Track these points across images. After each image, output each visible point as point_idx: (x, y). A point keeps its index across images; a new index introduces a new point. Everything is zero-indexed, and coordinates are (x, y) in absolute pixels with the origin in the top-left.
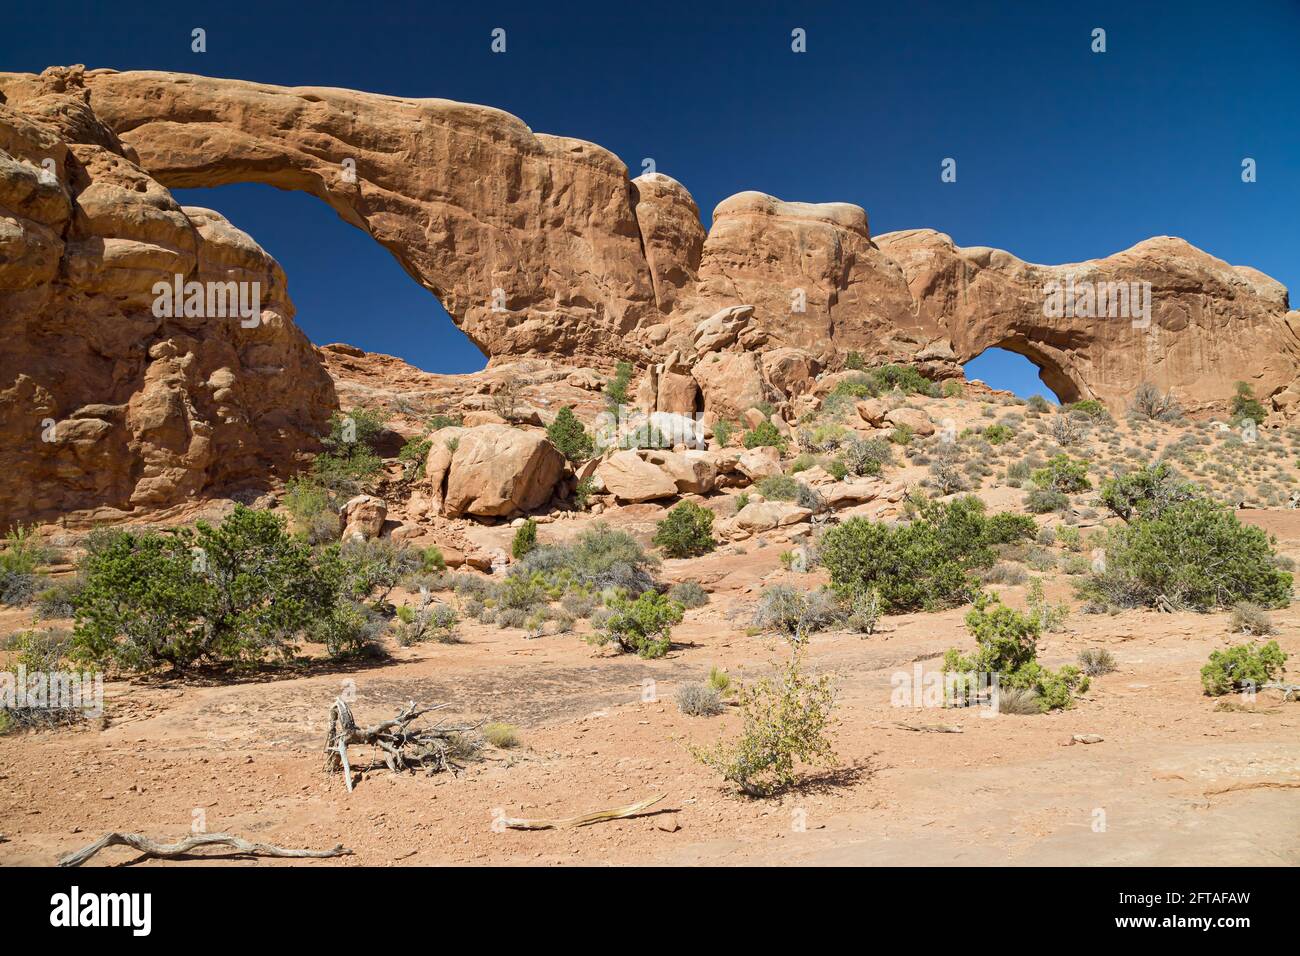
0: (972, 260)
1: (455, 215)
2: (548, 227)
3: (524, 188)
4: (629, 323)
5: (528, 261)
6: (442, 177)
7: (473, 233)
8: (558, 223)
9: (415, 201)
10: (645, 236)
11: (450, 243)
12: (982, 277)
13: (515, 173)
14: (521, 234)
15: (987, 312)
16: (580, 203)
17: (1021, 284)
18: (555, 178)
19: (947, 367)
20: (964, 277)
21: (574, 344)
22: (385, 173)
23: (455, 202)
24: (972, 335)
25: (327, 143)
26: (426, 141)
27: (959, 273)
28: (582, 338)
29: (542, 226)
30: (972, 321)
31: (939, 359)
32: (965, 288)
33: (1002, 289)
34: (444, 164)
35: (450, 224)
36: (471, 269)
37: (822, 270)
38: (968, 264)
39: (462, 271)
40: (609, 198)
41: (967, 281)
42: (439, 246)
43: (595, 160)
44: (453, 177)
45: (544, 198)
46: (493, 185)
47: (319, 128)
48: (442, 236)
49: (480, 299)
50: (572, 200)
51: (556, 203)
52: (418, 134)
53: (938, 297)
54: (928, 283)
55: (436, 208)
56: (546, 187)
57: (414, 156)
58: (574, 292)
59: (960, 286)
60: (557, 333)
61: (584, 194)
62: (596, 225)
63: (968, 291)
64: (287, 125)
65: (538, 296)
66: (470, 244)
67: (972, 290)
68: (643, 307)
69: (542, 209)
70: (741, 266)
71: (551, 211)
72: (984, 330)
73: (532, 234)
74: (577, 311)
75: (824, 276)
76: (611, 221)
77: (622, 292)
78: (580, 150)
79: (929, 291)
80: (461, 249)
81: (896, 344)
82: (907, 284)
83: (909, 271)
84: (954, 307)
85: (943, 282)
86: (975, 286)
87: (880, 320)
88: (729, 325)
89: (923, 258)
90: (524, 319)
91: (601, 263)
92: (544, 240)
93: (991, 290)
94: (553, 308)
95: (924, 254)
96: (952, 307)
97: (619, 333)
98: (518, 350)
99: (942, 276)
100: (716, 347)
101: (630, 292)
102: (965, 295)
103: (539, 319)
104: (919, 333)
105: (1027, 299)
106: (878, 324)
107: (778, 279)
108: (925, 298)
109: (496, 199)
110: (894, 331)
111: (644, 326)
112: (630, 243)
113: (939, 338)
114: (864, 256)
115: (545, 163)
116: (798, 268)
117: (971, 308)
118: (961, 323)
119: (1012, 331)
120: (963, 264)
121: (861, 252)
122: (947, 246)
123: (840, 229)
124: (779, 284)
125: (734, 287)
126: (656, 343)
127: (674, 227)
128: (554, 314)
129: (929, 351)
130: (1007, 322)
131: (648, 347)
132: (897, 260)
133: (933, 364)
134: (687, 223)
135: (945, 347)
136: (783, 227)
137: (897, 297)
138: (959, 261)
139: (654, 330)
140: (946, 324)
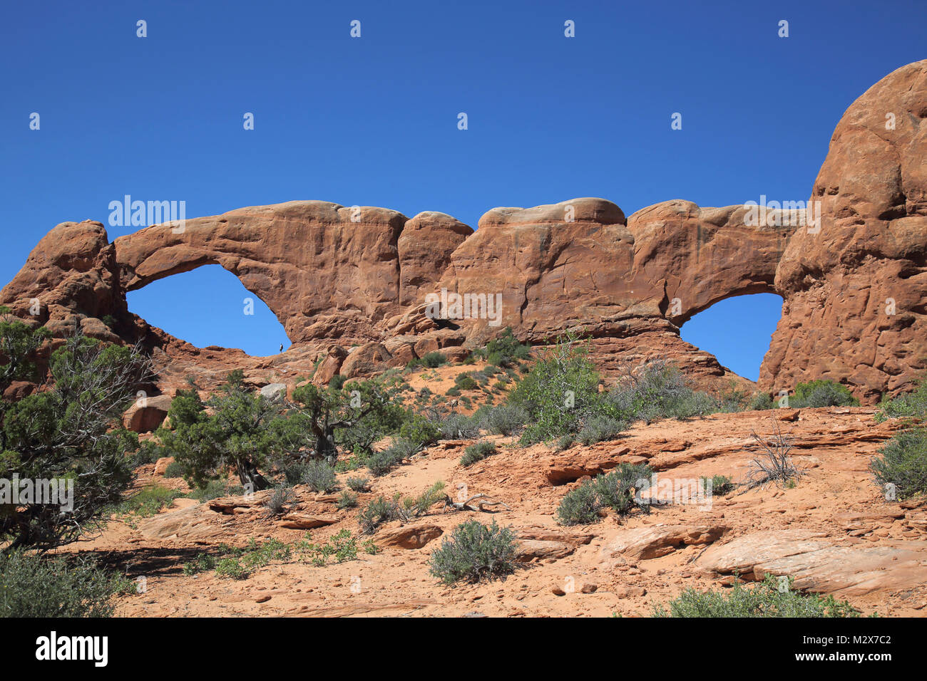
0: (707, 222)
1: (285, 269)
2: (339, 265)
3: (326, 245)
4: (375, 319)
5: (323, 287)
6: (280, 249)
7: (294, 277)
8: (345, 261)
9: (266, 265)
10: (400, 258)
12: (721, 235)
13: (321, 237)
14: (321, 272)
15: (717, 266)
16: (357, 247)
17: (767, 235)
18: (343, 236)
20: (699, 239)
21: (342, 332)
22: (252, 253)
23: (287, 261)
24: (697, 290)
25: (225, 245)
26: (273, 232)
27: (692, 236)
28: (347, 328)
29: (336, 264)
30: (697, 278)
31: (639, 317)
32: (698, 249)
33: (741, 243)
34: (281, 242)
35: (283, 274)
36: (293, 296)
37: (527, 262)
38: (703, 227)
39: (288, 298)
40: (375, 240)
41: (702, 241)
42: (276, 287)
43: (367, 220)
44: (286, 248)
45: (337, 248)
46: (308, 248)
47: (223, 237)
48: (276, 282)
49: (293, 313)
50: (352, 247)
51: (345, 249)
52: (269, 228)
53: (660, 262)
54: (650, 252)
55: (276, 267)
56: (338, 241)
57: (266, 241)
58: (348, 302)
59: (693, 247)
60: (329, 329)
61: (358, 242)
62: (365, 259)
63: (701, 251)
64: (209, 239)
65: (328, 307)
66: (293, 283)
67: (705, 249)
68: (389, 305)
69: (336, 256)
70: (466, 268)
71: (341, 256)
72: (710, 284)
73: (328, 271)
74: (350, 312)
75: (528, 265)
76: (374, 255)
77: (376, 299)
79: (652, 255)
80: (288, 288)
81: (591, 309)
82: (632, 255)
83: (638, 243)
84: (682, 267)
85: (670, 247)
86: (710, 245)
87: (582, 291)
88: (411, 318)
89: (653, 229)
90: (315, 321)
91: (366, 283)
92: (335, 274)
93: (727, 247)
94: (335, 313)
95: (655, 225)
96: (679, 268)
97: (371, 323)
98: (306, 339)
99: (668, 243)
100: (402, 332)
101: (380, 298)
102: (698, 255)
103: (323, 320)
104: (627, 296)
105: (772, 248)
106: (578, 295)
107: (494, 273)
108: (644, 264)
109: (308, 255)
110: (595, 299)
111: (388, 318)
112: (388, 266)
113: (648, 299)
114: (584, 240)
115: (340, 227)
116: (511, 262)
117: (701, 267)
118: (686, 281)
119: (747, 282)
120: (699, 227)
121: (582, 237)
122: (682, 214)
123: (560, 224)
124: (493, 276)
125: (457, 284)
126: (390, 328)
127: (424, 249)
128: (332, 316)
129: (629, 311)
130: (738, 275)
131: (386, 330)
132: (635, 234)
133: (628, 322)
134: (441, 242)
135: (652, 307)
136: (507, 233)
137: (612, 269)
138: (692, 226)
139: (392, 320)
140: (666, 284)
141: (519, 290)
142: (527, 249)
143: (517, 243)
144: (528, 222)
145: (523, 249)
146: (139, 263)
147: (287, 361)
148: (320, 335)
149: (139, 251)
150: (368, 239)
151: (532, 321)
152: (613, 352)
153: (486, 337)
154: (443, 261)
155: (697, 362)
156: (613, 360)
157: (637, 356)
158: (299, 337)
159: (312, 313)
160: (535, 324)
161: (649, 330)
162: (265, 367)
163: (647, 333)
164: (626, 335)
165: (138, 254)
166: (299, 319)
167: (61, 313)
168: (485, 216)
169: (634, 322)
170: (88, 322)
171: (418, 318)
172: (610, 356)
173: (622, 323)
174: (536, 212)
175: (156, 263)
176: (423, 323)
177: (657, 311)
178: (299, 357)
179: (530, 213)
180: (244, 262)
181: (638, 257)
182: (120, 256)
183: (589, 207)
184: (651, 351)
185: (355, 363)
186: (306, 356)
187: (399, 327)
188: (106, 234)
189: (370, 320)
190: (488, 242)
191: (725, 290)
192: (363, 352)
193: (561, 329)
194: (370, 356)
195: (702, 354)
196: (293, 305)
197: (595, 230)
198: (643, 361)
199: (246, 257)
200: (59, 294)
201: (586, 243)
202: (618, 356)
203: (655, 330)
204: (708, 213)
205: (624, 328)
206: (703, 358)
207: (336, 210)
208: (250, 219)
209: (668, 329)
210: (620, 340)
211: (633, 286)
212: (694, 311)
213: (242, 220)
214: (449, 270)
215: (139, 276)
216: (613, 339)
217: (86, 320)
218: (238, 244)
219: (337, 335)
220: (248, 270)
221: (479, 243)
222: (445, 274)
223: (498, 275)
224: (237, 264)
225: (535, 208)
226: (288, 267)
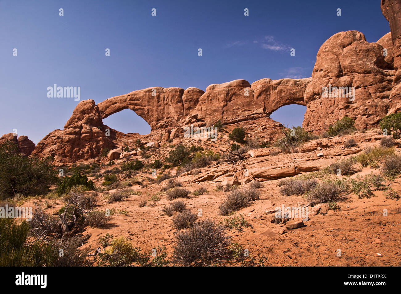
0: (275, 84)
1: (149, 108)
2: (165, 105)
3: (160, 100)
4: (178, 120)
5: (161, 113)
6: (147, 102)
7: (152, 110)
8: (167, 104)
9: (143, 107)
10: (183, 102)
11: (148, 113)
12: (279, 88)
13: (159, 98)
14: (160, 108)
15: (279, 97)
16: (170, 100)
17: (293, 87)
18: (166, 97)
19: (259, 115)
20: (273, 89)
21: (168, 126)
22: (138, 104)
23: (149, 105)
24: (273, 104)
25: (130, 102)
26: (144, 97)
27: (271, 89)
28: (169, 124)
29: (164, 105)
30: (273, 101)
31: (257, 114)
32: (273, 92)
33: (285, 90)
34: (147, 100)
35: (148, 110)
36: (152, 116)
37: (223, 100)
38: (274, 86)
39: (150, 117)
40: (175, 97)
42: (146, 114)
43: (173, 91)
44: (149, 102)
45: (164, 100)
46: (155, 101)
47: (129, 100)
48: (147, 112)
49: (152, 121)
50: (168, 100)
51: (166, 101)
52: (143, 96)
53: (262, 97)
55: (146, 108)
56: (164, 98)
57: (143, 100)
58: (169, 116)
59: (271, 92)
60: (164, 125)
61: (170, 98)
62: (173, 103)
63: (274, 93)
64: (125, 101)
65: (163, 118)
66: (151, 112)
67: (275, 92)
68: (181, 116)
69: (164, 103)
70: (204, 103)
71: (165, 103)
72: (277, 102)
73: (162, 107)
74: (170, 119)
75: (223, 101)
76: (176, 101)
77: (177, 115)
78: (170, 90)
79: (260, 95)
80: (150, 113)
81: (243, 112)
82: (253, 95)
83: (255, 92)
84: (269, 98)
85: (264, 92)
86: (276, 91)
87: (240, 107)
88: (189, 119)
89: (259, 87)
90: (159, 123)
91: (174, 110)
92: (164, 108)
93: (281, 91)
94: (165, 120)
95: (259, 86)
96: (268, 98)
97: (176, 122)
98: (157, 129)
99: (264, 91)
100: (187, 124)
101: (178, 114)
102: (273, 94)
103: (161, 123)
104: (253, 108)
105: (294, 91)
106: (239, 108)
107: (213, 104)
108: (257, 98)
109: (156, 103)
110: (244, 109)
111: (181, 120)
112: (180, 105)
113: (260, 108)
114: (239, 92)
115: (164, 94)
116: (217, 100)
117: (274, 97)
118: (270, 102)
119: (288, 101)
120: (273, 86)
121: (238, 91)
122: (267, 82)
123: (231, 88)
124: (212, 105)
125: (202, 108)
126: (182, 123)
127: (190, 98)
128: (164, 121)
129: (254, 112)
130: (285, 99)
131: (181, 124)
132: (254, 89)
133: (254, 115)
134: (195, 96)
135: (261, 110)
136: (215, 92)
137: (248, 100)
138: (271, 85)
139: (183, 121)
140: (264, 103)
141: (221, 109)
142: (222, 96)
143: (219, 94)
144: (222, 88)
145: (221, 96)
146: (105, 110)
147: (152, 135)
148: (161, 127)
149: (105, 107)
150: (173, 97)
151: (226, 117)
152: (251, 125)
153: (212, 123)
154: (196, 102)
155: (277, 125)
156: (251, 127)
157: (258, 125)
158: (155, 128)
159: (158, 120)
160: (227, 118)
161: (261, 117)
162: (146, 138)
163: (260, 118)
164: (254, 119)
165: (104, 108)
166: (154, 123)
167: (86, 127)
168: (208, 87)
169: (256, 115)
170: (94, 129)
171: (191, 119)
172: (250, 126)
173: (253, 116)
174: (224, 85)
175: (110, 110)
176: (193, 120)
177: (263, 111)
178: (156, 134)
179: (222, 85)
180: (136, 107)
181: (255, 96)
182: (100, 109)
183: (239, 82)
184: (262, 123)
185: (174, 134)
186: (158, 134)
187: (185, 122)
188: (95, 103)
189: (176, 121)
190: (210, 95)
191: (282, 104)
192: (177, 131)
193: (235, 119)
194: (178, 132)
195: (277, 123)
196: (152, 118)
197: (242, 89)
198: (260, 126)
199: (137, 105)
200: (84, 121)
201: (240, 93)
202: (253, 125)
203: (263, 117)
204: (275, 82)
205: (253, 117)
206: (278, 124)
207: (163, 89)
208: (137, 94)
209: (266, 116)
210: (253, 121)
211: (255, 104)
212: (273, 111)
213: (135, 95)
214: (199, 104)
215: (105, 114)
216: (250, 121)
217: (93, 128)
218: (134, 102)
219: (166, 127)
220: (137, 109)
221: (207, 95)
222: (198, 105)
223: (214, 105)
224: (134, 108)
225: (223, 84)
226: (150, 107)
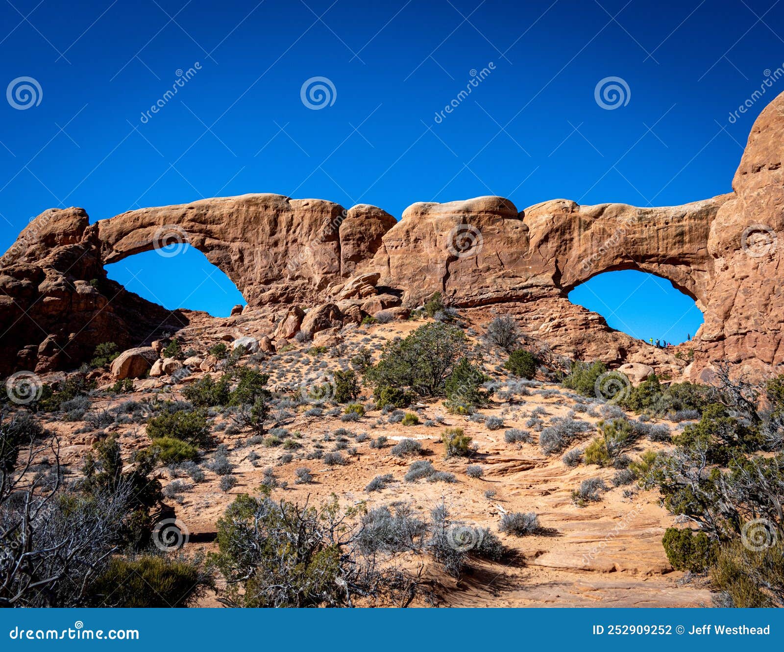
0: (586, 215)
1: (244, 247)
2: (289, 244)
3: (279, 228)
4: (321, 287)
5: (276, 262)
6: (239, 231)
7: (252, 253)
8: (295, 241)
9: (227, 243)
10: (341, 240)
11: (241, 259)
12: (596, 226)
13: (274, 222)
14: (275, 250)
15: (595, 249)
16: (305, 230)
17: (633, 226)
18: (294, 221)
19: (543, 291)
20: (580, 228)
21: (293, 298)
22: (215, 234)
23: (246, 240)
24: (580, 267)
25: (192, 227)
26: (234, 217)
27: (575, 226)
28: (297, 295)
29: (287, 244)
30: (580, 258)
31: (537, 286)
32: (579, 235)
33: (614, 231)
34: (241, 225)
35: (241, 251)
36: (250, 269)
38: (583, 219)
39: (246, 270)
40: (320, 225)
41: (582, 230)
42: (236, 261)
43: (314, 208)
44: (244, 231)
45: (288, 231)
46: (263, 230)
47: (192, 220)
48: (237, 257)
49: (250, 282)
50: (301, 229)
51: (294, 232)
52: (231, 214)
53: (552, 245)
54: (543, 237)
55: (236, 246)
56: (289, 225)
57: (228, 224)
58: (297, 274)
59: (575, 234)
60: (282, 295)
61: (306, 226)
62: (312, 240)
63: (582, 237)
64: (179, 222)
65: (279, 277)
66: (250, 258)
67: (585, 236)
68: (332, 277)
69: (287, 237)
70: (396, 248)
71: (291, 237)
73: (281, 248)
74: (299, 282)
77: (321, 271)
78: (307, 204)
79: (546, 239)
80: (246, 262)
81: (500, 280)
82: (528, 239)
83: (532, 231)
84: (568, 249)
85: (558, 233)
86: (589, 232)
87: (491, 266)
88: (355, 286)
89: (544, 220)
90: (269, 289)
91: (312, 258)
92: (286, 251)
93: (604, 233)
94: (287, 282)
95: (545, 218)
96: (565, 249)
97: (317, 291)
98: (261, 304)
99: (557, 230)
100: (347, 297)
101: (325, 270)
102: (580, 240)
103: (275, 288)
104: (527, 270)
105: (637, 235)
106: (488, 269)
107: (419, 252)
108: (539, 246)
109: (264, 237)
110: (502, 272)
111: (331, 286)
112: (331, 246)
113: (544, 273)
114: (490, 227)
115: (290, 215)
116: (433, 244)
117: (582, 249)
118: (572, 259)
119: (619, 260)
120: (580, 219)
121: (489, 225)
122: (566, 209)
123: (471, 215)
124: (418, 254)
125: (389, 260)
126: (334, 294)
127: (360, 232)
128: (283, 285)
129: (530, 282)
130: (612, 255)
131: (330, 297)
132: (528, 224)
133: (530, 290)
134: (373, 228)
135: (547, 278)
136: (429, 221)
137: (513, 250)
138: (575, 217)
139: (335, 289)
140: (557, 261)
141: (442, 265)
142: (447, 234)
143: (437, 228)
144: (447, 213)
145: (443, 233)
146: (117, 240)
147: (248, 320)
148: (274, 300)
149: (117, 231)
150: (314, 224)
151: (453, 289)
152: (519, 313)
153: (416, 301)
154: (375, 244)
155: (592, 320)
156: (522, 319)
157: (541, 316)
158: (257, 301)
159: (268, 282)
160: (455, 291)
161: (546, 297)
162: (229, 326)
163: (545, 299)
164: (528, 301)
165: (116, 234)
166: (256, 287)
167: (55, 276)
168: (409, 210)
169: (534, 290)
170: (80, 284)
171: (361, 285)
172: (518, 316)
173: (525, 291)
174: (451, 206)
175: (130, 241)
176: (366, 289)
177: (552, 282)
178: (257, 317)
179: (447, 206)
180: (208, 241)
181: (533, 242)
182: (102, 236)
183: (493, 202)
184: (551, 312)
185: (316, 320)
186: (264, 317)
187: (343, 293)
188: (88, 218)
189: (316, 288)
190: (413, 228)
191: (603, 266)
192: (322, 311)
193: (476, 295)
194: (327, 315)
195: (593, 314)
196: (250, 275)
197: (498, 220)
198: (547, 320)
199: (211, 237)
200: (51, 260)
201: (494, 229)
202: (527, 316)
203: (551, 297)
204: (585, 210)
205: (526, 295)
206: (596, 317)
207: (287, 201)
208: (214, 206)
209: (561, 295)
210: (524, 305)
211: (530, 263)
212: (578, 283)
213: (208, 207)
214: (380, 250)
215: (117, 251)
216: (518, 303)
218: (204, 226)
219: (289, 300)
220: (212, 247)
221: (405, 229)
222: (378, 252)
223: (422, 253)
224: (203, 241)
225: (449, 203)
226: (245, 245)
